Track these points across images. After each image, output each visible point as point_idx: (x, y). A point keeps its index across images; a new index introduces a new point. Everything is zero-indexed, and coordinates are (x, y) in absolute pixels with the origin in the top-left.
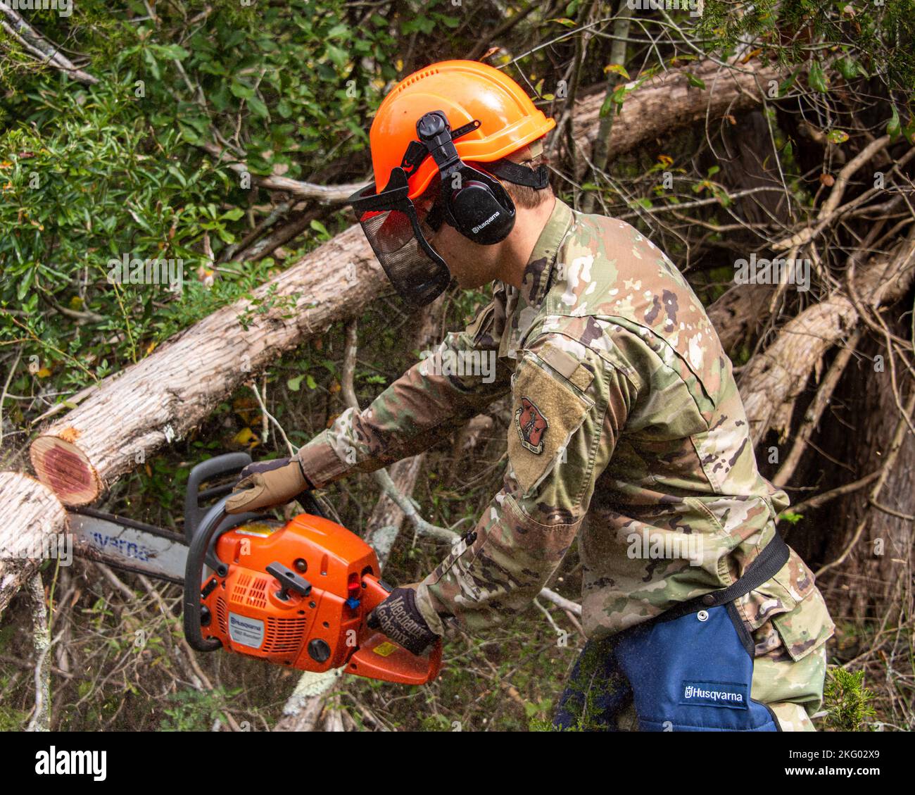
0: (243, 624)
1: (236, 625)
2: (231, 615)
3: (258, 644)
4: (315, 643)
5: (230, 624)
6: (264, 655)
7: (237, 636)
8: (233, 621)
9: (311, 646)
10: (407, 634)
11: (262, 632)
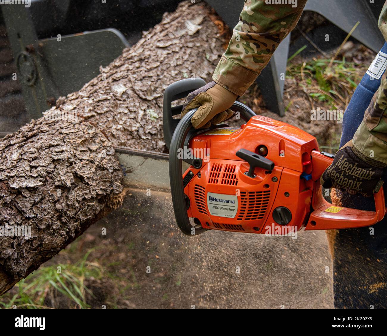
0: (219, 201)
1: (214, 202)
2: (209, 194)
3: (233, 215)
4: (279, 209)
5: (208, 201)
6: (238, 223)
7: (215, 211)
8: (211, 199)
9: (275, 212)
10: (359, 180)
11: (236, 205)
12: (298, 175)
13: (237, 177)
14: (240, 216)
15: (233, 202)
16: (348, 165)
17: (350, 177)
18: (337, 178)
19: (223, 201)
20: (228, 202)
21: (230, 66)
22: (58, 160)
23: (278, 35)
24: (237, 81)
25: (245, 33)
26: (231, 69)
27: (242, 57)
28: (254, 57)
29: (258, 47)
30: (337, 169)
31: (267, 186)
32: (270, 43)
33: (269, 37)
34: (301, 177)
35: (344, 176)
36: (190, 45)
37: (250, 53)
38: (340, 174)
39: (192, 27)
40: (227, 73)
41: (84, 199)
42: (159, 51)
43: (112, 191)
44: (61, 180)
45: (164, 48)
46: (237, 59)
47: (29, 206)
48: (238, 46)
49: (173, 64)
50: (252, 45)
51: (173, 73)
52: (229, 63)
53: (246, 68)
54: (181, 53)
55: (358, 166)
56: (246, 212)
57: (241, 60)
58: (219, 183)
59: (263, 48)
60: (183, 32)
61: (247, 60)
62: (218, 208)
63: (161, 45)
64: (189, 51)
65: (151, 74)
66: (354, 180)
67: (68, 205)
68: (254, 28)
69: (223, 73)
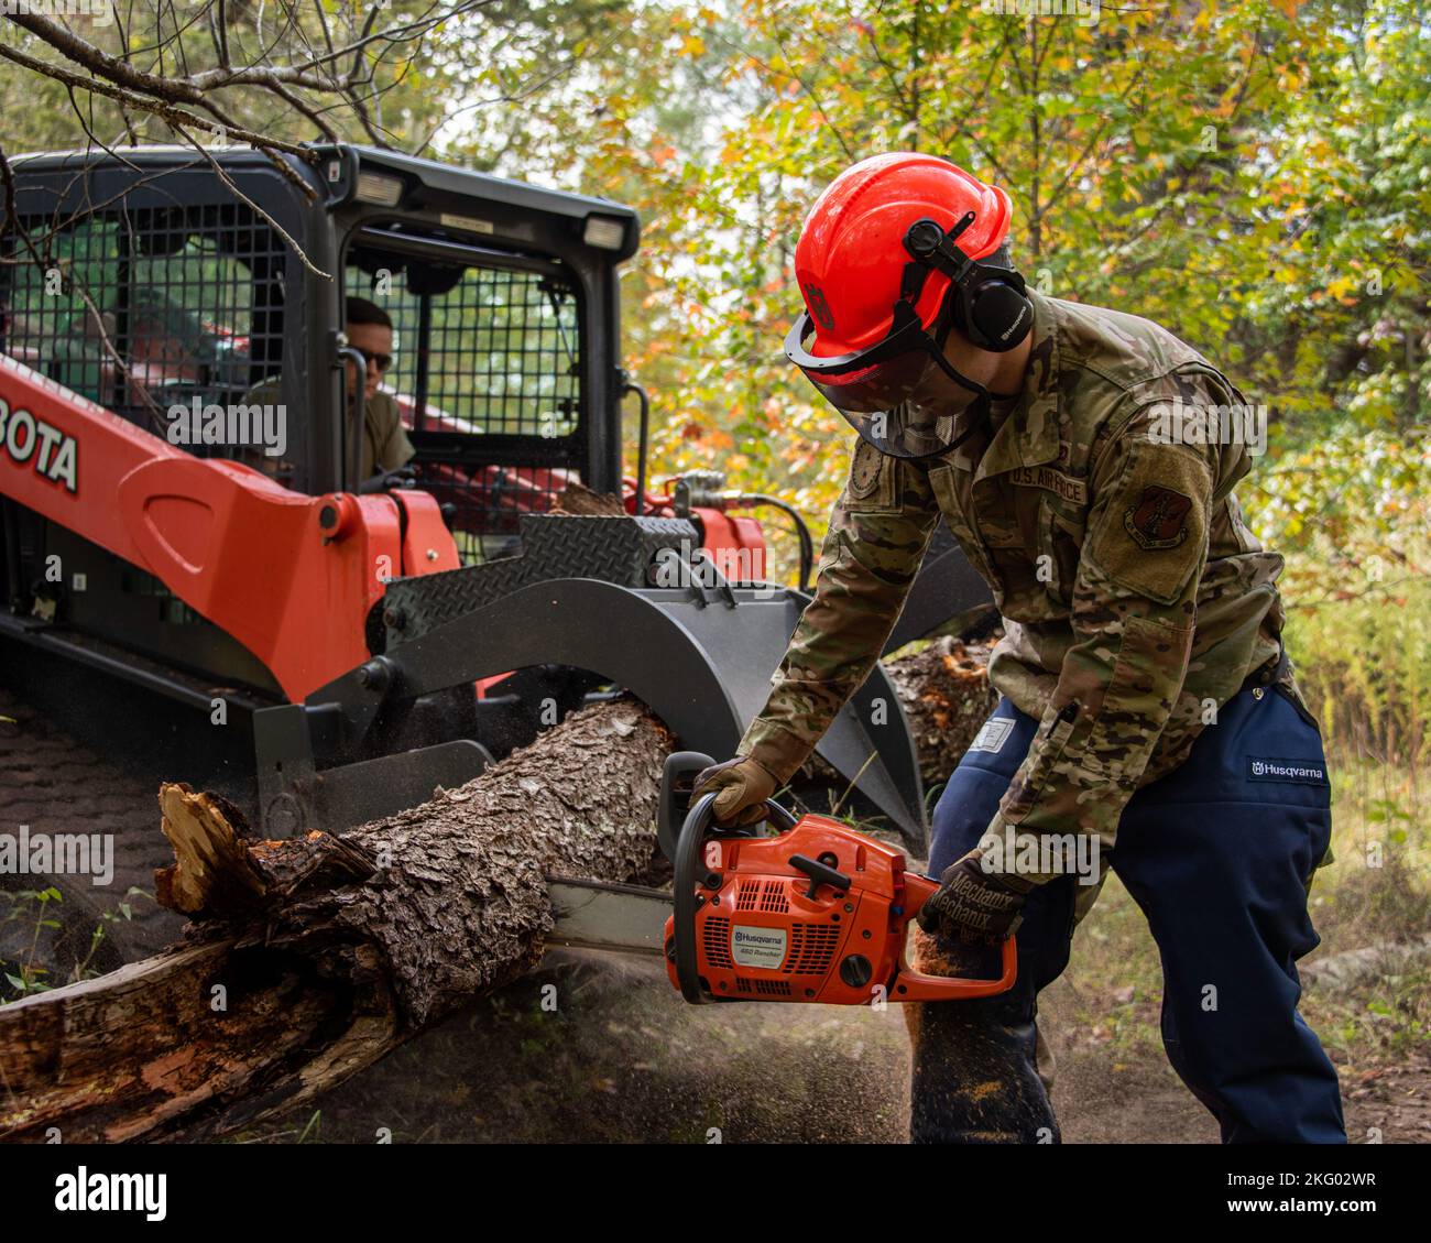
12: (887, 903)
13: (788, 899)
14: (788, 965)
15: (779, 942)
16: (971, 886)
17: (973, 906)
18: (951, 908)
19: (761, 940)
20: (768, 940)
21: (770, 732)
22: (467, 855)
23: (845, 687)
24: (779, 755)
25: (795, 681)
26: (772, 737)
27: (790, 717)
28: (808, 719)
29: (815, 703)
30: (951, 894)
31: (836, 917)
32: (834, 699)
33: (832, 688)
34: (891, 906)
35: (964, 904)
36: (624, 750)
37: (803, 712)
38: (957, 900)
39: (623, 727)
40: (764, 743)
41: (504, 925)
42: (579, 751)
43: (540, 925)
44: (473, 885)
45: (585, 747)
46: (782, 722)
47: (433, 910)
48: (783, 701)
49: (602, 770)
50: (805, 700)
51: (605, 783)
52: (769, 727)
53: (795, 737)
54: (612, 757)
55: (987, 888)
56: (799, 959)
57: (788, 723)
58: (757, 908)
59: (823, 705)
60: (610, 732)
61: (798, 724)
62: (750, 952)
63: (581, 742)
64: (622, 757)
65: (572, 776)
66: (979, 911)
67: (482, 927)
68: (810, 674)
69: (759, 743)
